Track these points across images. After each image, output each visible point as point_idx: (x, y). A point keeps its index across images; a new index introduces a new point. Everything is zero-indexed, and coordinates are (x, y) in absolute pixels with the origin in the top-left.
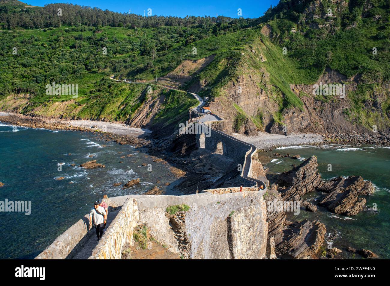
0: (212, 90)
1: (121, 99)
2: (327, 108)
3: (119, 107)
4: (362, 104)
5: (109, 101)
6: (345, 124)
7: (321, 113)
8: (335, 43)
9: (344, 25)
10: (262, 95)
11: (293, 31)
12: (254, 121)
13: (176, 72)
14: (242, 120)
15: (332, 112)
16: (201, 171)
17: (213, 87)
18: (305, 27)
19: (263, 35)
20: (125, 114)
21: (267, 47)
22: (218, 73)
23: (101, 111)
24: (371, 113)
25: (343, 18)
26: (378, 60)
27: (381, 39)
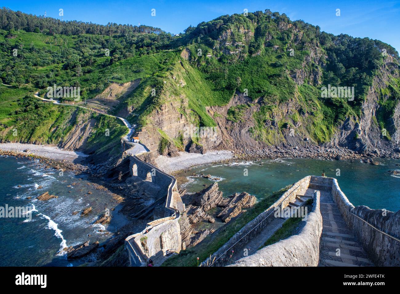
0: (139, 118)
1: (51, 121)
2: (236, 127)
3: (50, 129)
4: (264, 123)
5: (39, 124)
6: (250, 140)
7: (231, 132)
8: (244, 68)
9: (251, 52)
10: (182, 120)
12: (176, 142)
13: (103, 95)
14: (166, 144)
15: (240, 131)
16: (136, 196)
17: (140, 115)
18: (219, 53)
19: (183, 58)
20: (57, 137)
21: (186, 71)
22: (143, 100)
23: (31, 135)
24: (270, 131)
25: (250, 46)
26: (276, 85)
27: (278, 66)
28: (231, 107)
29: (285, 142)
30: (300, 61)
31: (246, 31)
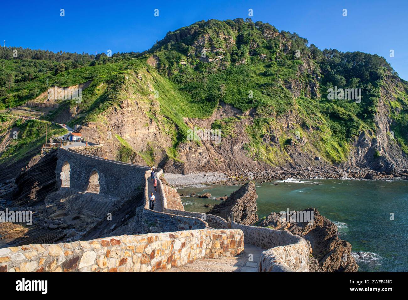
0: (86, 117)
2: (225, 143)
4: (261, 139)
6: (247, 160)
7: (220, 149)
8: (227, 77)
9: (234, 61)
10: (152, 126)
11: (183, 63)
13: (38, 100)
14: (128, 154)
15: (231, 147)
16: (60, 224)
17: (87, 114)
18: (195, 60)
19: (149, 65)
21: (154, 78)
24: (270, 148)
25: (232, 54)
26: (269, 95)
27: (269, 75)
28: (215, 121)
29: (292, 161)
30: (293, 71)
31: (227, 37)
